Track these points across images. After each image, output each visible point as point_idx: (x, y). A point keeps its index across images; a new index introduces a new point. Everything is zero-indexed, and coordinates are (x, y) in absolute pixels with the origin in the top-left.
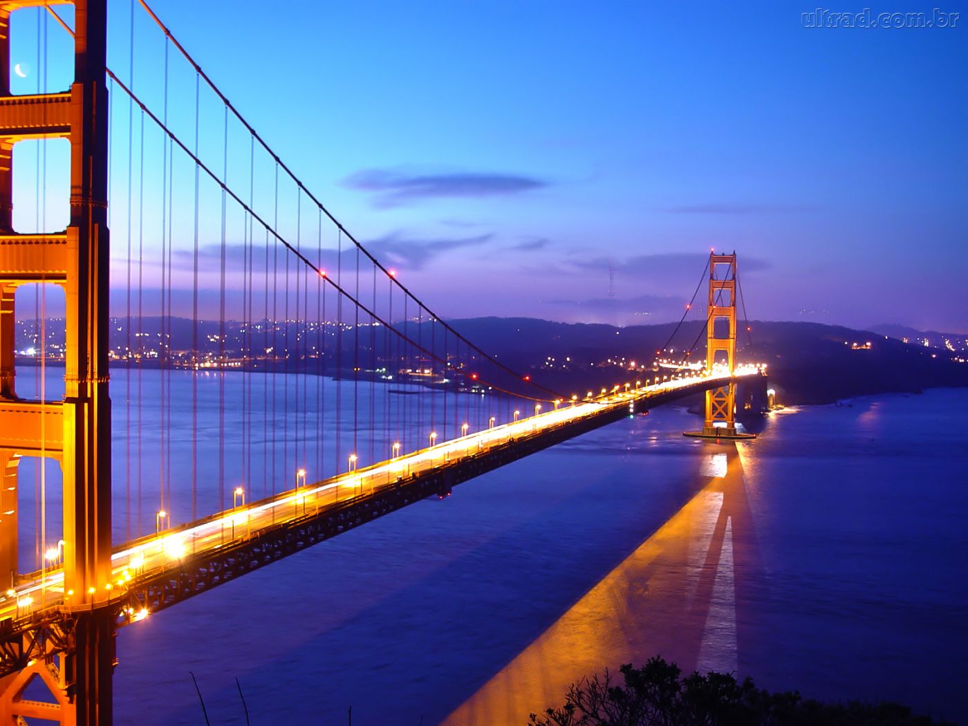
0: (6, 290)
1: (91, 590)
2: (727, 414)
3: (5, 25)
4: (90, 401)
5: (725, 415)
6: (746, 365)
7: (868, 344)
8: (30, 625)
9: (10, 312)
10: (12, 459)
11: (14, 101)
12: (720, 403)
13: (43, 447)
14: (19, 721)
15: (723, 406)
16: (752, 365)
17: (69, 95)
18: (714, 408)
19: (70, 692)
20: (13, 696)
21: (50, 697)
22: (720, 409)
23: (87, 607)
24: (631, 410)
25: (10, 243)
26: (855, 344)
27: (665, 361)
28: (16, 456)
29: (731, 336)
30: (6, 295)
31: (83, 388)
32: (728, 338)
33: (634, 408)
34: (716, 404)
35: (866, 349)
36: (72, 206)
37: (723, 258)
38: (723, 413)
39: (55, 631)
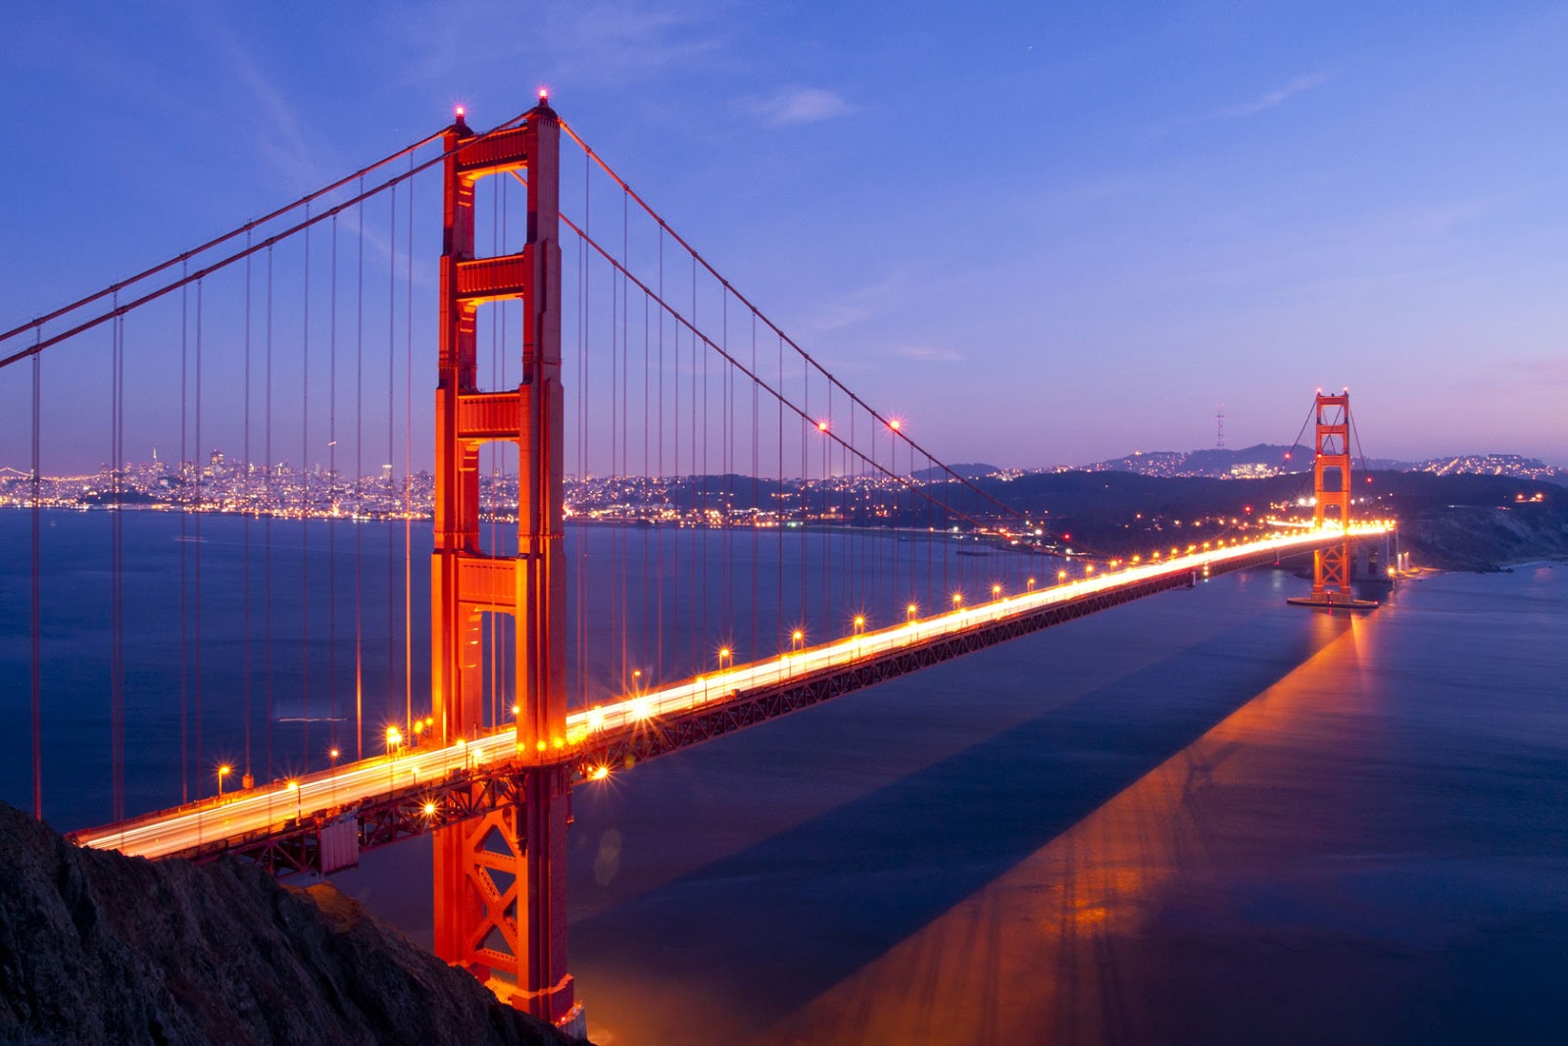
0: (469, 449)
1: (541, 746)
2: (1341, 578)
3: (470, 194)
4: (542, 557)
5: (1338, 579)
6: (1372, 522)
7: (1539, 496)
8: (481, 776)
9: (472, 469)
10: (474, 613)
11: (475, 265)
12: (1332, 566)
13: (493, 602)
14: (481, 870)
15: (1335, 569)
16: (1378, 522)
17: (522, 256)
18: (1325, 572)
19: (522, 846)
20: (475, 845)
21: (505, 849)
22: (1332, 572)
23: (537, 763)
24: (1206, 573)
25: (472, 402)
26: (1520, 497)
27: (1273, 518)
28: (476, 610)
29: (1345, 488)
30: (468, 454)
31: (534, 544)
32: (1341, 491)
33: (1209, 571)
34: (1327, 567)
35: (1536, 502)
36: (524, 364)
37: (1333, 400)
38: (1337, 577)
39: (509, 788)
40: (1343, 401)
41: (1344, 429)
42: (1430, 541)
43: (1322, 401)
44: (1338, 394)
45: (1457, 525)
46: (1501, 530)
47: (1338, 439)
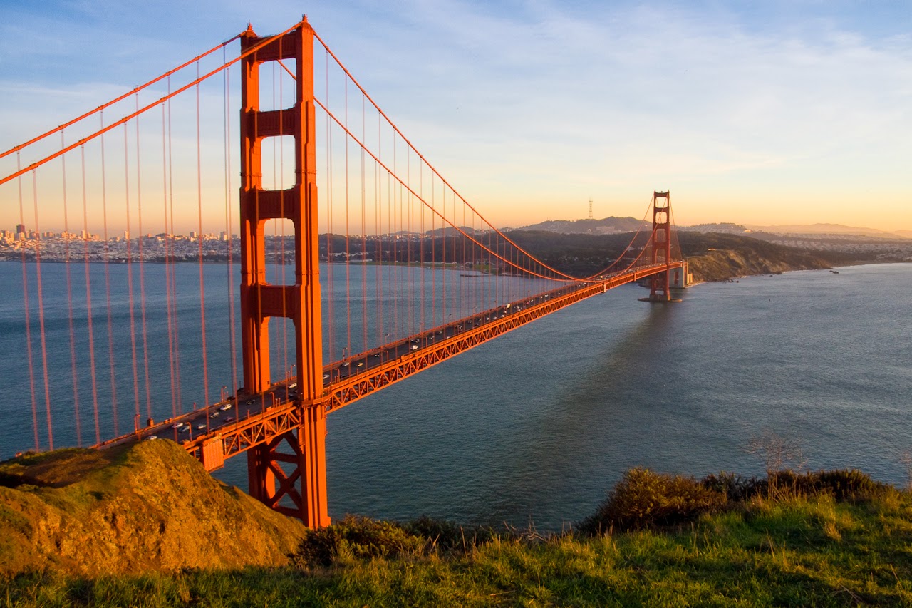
37: (662, 194)
40: (666, 195)
41: (667, 210)
42: (701, 267)
43: (657, 195)
44: (664, 192)
45: (712, 259)
46: (732, 262)
47: (664, 215)
